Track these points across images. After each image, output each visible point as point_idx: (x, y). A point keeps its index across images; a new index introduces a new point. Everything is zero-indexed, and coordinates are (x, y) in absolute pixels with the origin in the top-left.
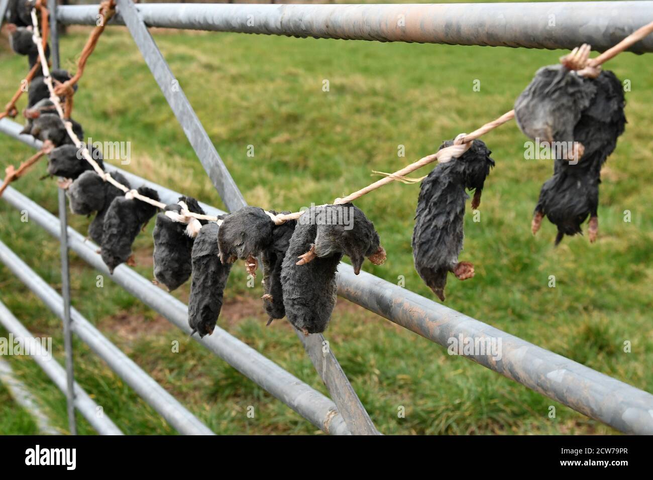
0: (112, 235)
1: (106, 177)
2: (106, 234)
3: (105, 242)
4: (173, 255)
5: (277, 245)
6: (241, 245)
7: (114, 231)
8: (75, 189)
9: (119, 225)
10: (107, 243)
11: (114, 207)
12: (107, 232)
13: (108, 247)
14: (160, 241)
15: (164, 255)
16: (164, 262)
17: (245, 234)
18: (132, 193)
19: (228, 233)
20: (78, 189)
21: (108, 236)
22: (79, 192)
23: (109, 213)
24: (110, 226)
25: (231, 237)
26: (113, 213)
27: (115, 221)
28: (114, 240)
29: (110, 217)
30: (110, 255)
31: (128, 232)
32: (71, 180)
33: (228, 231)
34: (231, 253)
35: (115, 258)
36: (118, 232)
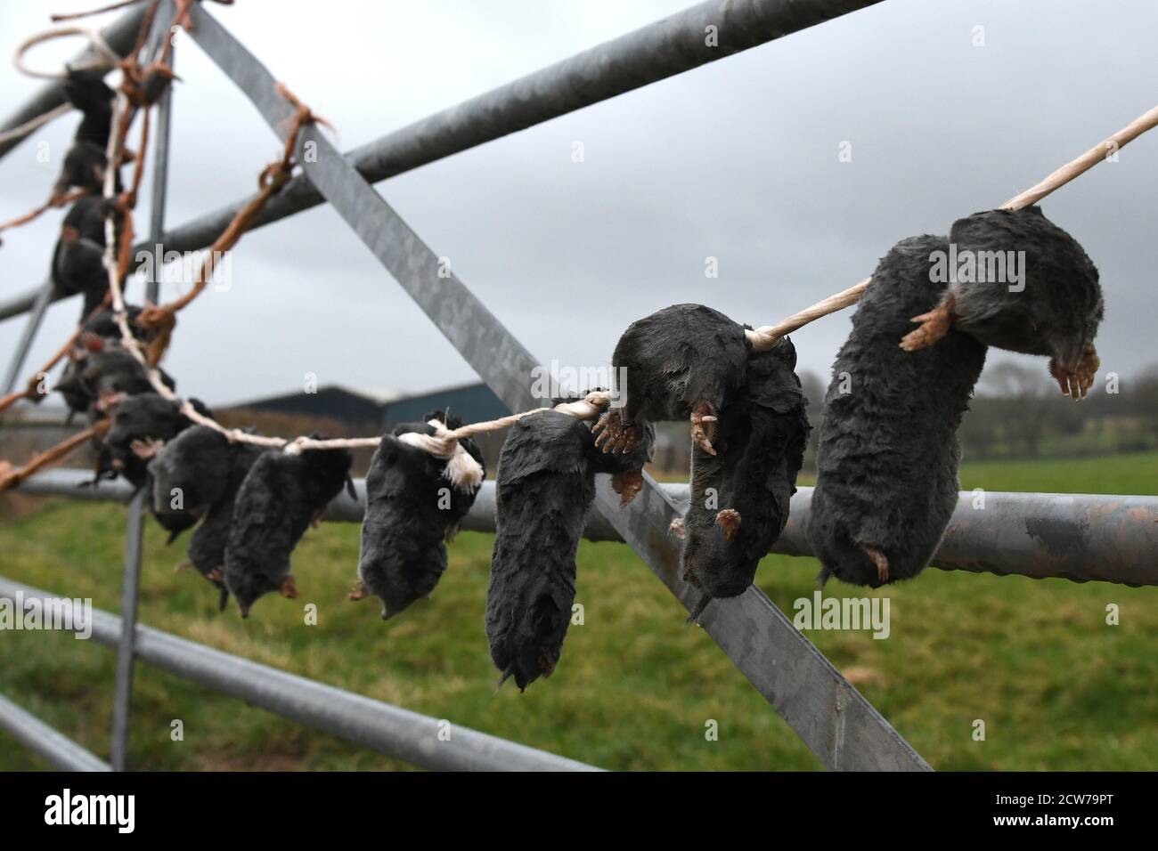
0: (253, 527)
1: (234, 435)
2: (239, 528)
3: (236, 543)
4: (409, 523)
5: (755, 396)
6: (679, 374)
7: (260, 518)
8: (168, 456)
9: (271, 506)
10: (243, 543)
11: (259, 470)
12: (240, 522)
13: (242, 552)
14: (382, 493)
15: (389, 521)
16: (387, 539)
17: (690, 348)
18: (300, 443)
19: (646, 345)
20: (175, 455)
21: (243, 531)
22: (177, 461)
23: (250, 481)
24: (250, 508)
25: (653, 355)
26: (258, 481)
27: (262, 497)
28: (257, 537)
29: (250, 490)
30: (245, 571)
31: (287, 521)
32: (160, 443)
33: (646, 341)
34: (648, 395)
35: (256, 576)
36: (268, 519)
